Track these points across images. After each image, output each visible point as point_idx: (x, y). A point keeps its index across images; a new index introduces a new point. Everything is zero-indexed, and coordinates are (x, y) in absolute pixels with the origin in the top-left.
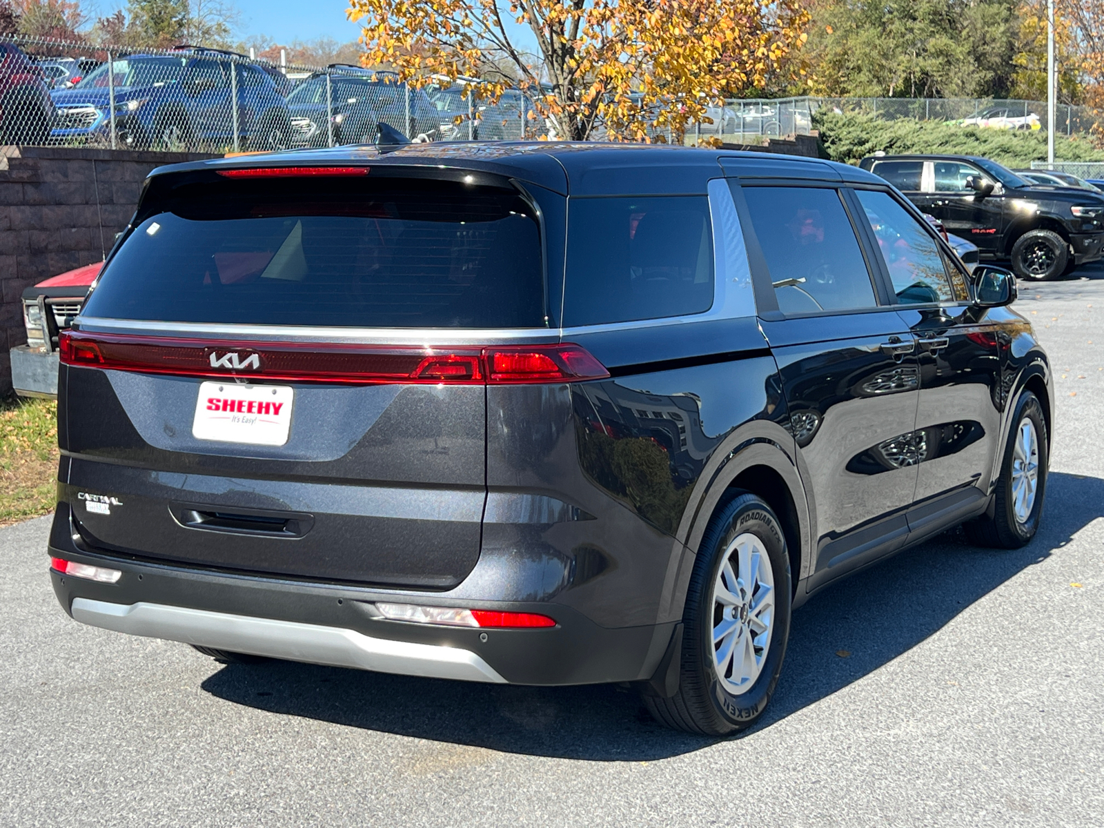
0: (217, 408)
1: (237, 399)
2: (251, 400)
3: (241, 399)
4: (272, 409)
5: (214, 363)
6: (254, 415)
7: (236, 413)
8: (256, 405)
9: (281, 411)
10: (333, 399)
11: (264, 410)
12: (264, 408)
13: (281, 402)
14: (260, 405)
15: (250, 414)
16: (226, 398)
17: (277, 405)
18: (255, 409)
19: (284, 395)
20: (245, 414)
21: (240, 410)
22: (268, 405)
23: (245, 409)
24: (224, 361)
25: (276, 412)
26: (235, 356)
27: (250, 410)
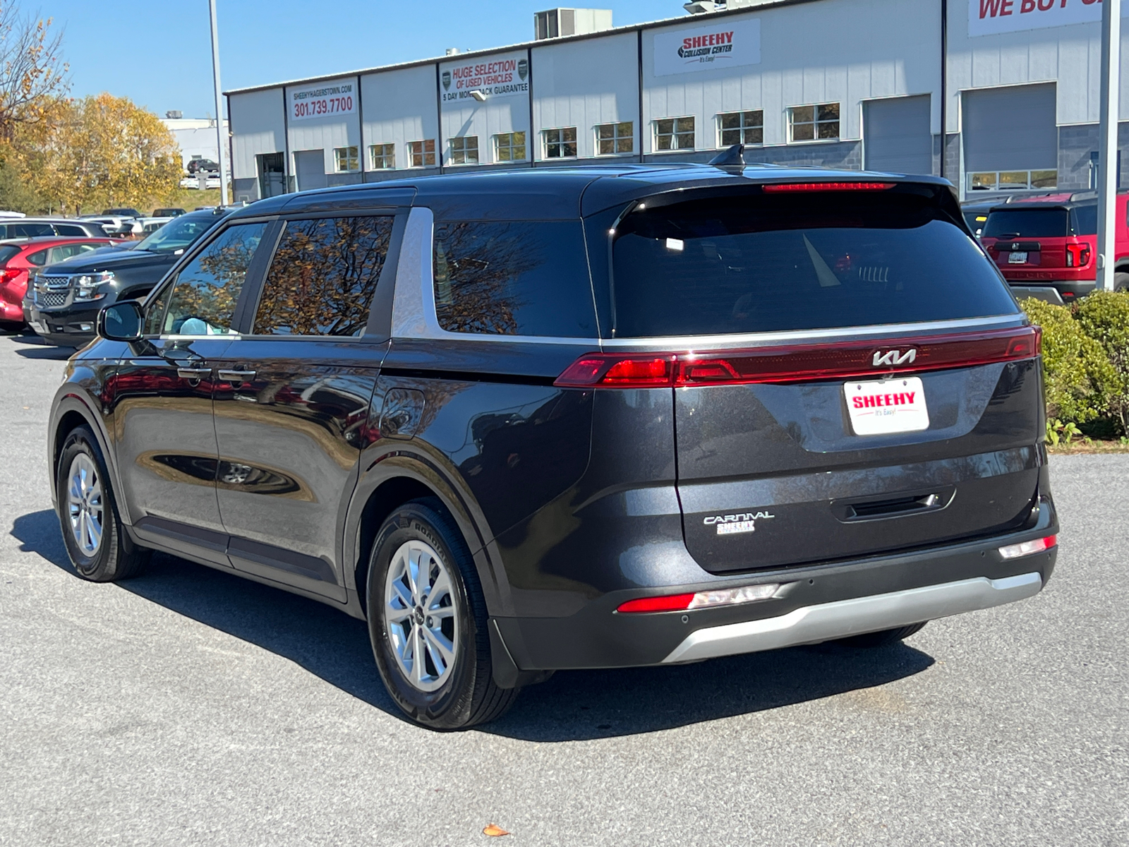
0: (861, 406)
1: (874, 395)
2: (887, 393)
3: (878, 394)
4: (906, 399)
5: (877, 361)
6: (893, 407)
7: (876, 408)
8: (891, 397)
9: (915, 399)
10: (956, 382)
11: (899, 401)
12: (899, 399)
13: (913, 391)
14: (895, 396)
15: (889, 407)
16: (865, 395)
17: (910, 395)
18: (892, 401)
19: (915, 385)
20: (884, 407)
21: (879, 404)
22: (902, 396)
23: (883, 402)
24: (885, 359)
25: (911, 401)
26: (897, 353)
27: (888, 403)
